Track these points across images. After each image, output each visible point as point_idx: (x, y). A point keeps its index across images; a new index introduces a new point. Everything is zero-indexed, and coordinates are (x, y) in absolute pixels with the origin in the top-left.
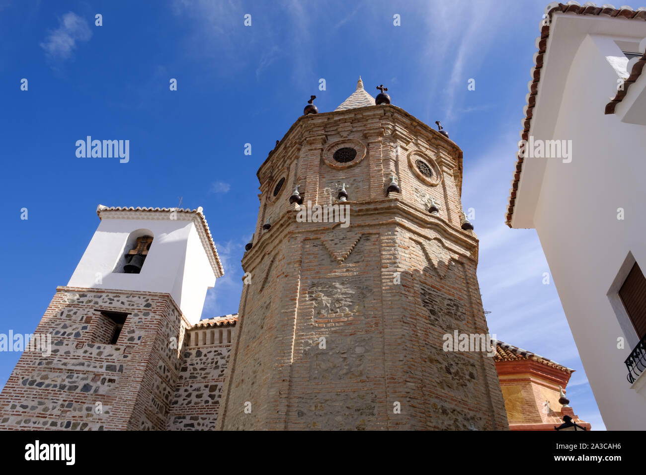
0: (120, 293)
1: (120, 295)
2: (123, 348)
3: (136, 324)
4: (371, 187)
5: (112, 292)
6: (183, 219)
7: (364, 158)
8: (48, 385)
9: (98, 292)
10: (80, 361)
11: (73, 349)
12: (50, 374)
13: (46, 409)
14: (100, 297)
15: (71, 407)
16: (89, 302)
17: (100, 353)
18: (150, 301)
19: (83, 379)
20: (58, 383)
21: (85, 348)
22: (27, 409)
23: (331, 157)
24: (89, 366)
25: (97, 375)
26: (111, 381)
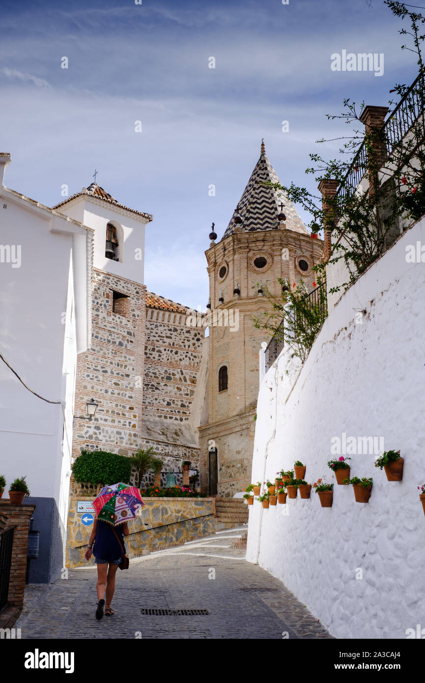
1: (120, 280)
2: (131, 321)
3: (134, 305)
4: (275, 287)
5: (115, 277)
6: (140, 221)
7: (271, 266)
8: (101, 339)
9: (107, 274)
10: (112, 325)
11: (106, 317)
12: (100, 331)
13: (105, 353)
14: (109, 279)
15: (116, 354)
16: (104, 281)
17: (121, 322)
18: (137, 290)
19: (117, 338)
20: (106, 338)
21: (113, 317)
22: (95, 352)
23: (253, 263)
24: (118, 329)
25: (124, 337)
26: (131, 341)
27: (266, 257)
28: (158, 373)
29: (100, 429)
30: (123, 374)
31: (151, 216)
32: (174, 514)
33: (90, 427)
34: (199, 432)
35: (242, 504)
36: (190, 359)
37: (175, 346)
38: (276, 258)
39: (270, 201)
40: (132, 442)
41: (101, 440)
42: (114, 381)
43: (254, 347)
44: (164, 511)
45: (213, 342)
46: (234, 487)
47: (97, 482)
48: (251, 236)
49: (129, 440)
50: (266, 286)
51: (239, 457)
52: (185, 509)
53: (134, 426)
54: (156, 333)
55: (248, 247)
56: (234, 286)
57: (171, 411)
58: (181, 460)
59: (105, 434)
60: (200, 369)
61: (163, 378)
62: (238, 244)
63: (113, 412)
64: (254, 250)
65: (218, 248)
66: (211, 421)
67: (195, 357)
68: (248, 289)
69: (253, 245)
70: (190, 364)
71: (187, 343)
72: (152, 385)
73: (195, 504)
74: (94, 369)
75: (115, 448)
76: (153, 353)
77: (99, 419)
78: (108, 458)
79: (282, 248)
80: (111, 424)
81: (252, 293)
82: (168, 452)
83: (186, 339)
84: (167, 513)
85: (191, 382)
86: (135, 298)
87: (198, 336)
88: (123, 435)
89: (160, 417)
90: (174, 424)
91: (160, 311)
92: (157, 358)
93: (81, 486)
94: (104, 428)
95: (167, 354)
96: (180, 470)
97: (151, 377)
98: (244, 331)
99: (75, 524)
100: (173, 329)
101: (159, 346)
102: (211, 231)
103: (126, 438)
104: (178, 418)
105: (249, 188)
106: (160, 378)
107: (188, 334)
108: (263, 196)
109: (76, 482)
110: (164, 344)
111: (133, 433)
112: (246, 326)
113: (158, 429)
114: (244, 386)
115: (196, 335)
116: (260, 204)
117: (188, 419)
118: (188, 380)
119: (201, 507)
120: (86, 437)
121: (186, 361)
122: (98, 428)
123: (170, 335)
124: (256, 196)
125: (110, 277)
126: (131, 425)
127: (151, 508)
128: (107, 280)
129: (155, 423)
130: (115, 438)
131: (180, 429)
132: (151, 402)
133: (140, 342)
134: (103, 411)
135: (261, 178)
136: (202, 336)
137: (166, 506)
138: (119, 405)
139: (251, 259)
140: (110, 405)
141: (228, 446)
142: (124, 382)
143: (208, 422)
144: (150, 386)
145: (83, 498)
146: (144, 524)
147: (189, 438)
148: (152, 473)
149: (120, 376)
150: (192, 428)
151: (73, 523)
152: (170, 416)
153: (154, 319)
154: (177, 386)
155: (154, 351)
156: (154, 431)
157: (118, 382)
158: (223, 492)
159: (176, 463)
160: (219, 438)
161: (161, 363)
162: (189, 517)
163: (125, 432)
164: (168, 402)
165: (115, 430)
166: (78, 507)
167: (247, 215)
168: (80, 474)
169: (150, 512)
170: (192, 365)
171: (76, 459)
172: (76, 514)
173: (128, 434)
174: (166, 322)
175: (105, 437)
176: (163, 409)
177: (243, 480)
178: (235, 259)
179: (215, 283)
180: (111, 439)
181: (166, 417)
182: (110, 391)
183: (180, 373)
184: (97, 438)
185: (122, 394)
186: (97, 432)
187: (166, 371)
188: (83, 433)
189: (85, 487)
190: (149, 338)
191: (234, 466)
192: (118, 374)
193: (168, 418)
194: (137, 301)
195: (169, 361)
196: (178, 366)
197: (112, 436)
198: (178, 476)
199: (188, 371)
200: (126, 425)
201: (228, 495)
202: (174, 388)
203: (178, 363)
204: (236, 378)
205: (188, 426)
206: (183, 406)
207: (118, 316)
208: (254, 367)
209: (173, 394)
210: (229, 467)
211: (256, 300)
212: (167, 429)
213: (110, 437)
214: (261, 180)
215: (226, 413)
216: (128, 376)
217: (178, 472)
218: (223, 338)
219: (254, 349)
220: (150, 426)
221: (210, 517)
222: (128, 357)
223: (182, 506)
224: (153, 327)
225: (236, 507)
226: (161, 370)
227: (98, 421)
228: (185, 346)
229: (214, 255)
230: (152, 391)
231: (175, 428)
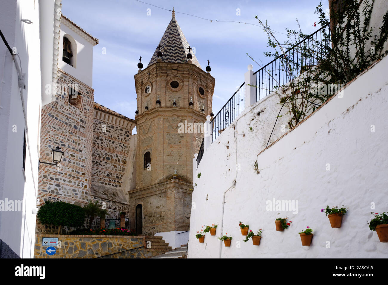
0: (76, 80)
1: (75, 81)
2: (83, 112)
3: (85, 101)
4: (184, 102)
5: (71, 77)
6: (89, 41)
7: (182, 88)
8: (60, 120)
9: (64, 73)
10: (69, 112)
11: (64, 105)
12: (59, 115)
13: (63, 132)
14: (66, 77)
15: (72, 134)
16: (62, 78)
17: (75, 111)
18: (88, 91)
19: (73, 122)
20: (64, 120)
21: (69, 106)
22: (56, 130)
23: (169, 84)
24: (73, 116)
25: (78, 122)
26: (83, 127)
27: (178, 82)
28: (101, 154)
29: (60, 187)
30: (77, 149)
31: (98, 40)
32: (117, 247)
33: (52, 185)
34: (129, 194)
35: (161, 240)
36: (122, 148)
37: (112, 138)
38: (185, 83)
39: (180, 47)
40: (84, 197)
41: (61, 195)
42: (70, 153)
43: (170, 140)
44: (110, 245)
45: (140, 136)
46: (154, 229)
47: (59, 224)
48: (169, 66)
49: (82, 196)
50: (178, 101)
51: (158, 210)
52: (125, 243)
53: (86, 187)
54: (100, 127)
55: (166, 73)
56: (156, 99)
57: (110, 180)
58: (118, 211)
59: (64, 190)
60: (129, 154)
61: (104, 158)
62: (159, 70)
63: (70, 175)
64: (170, 76)
65: (144, 73)
66: (137, 187)
67: (126, 147)
68: (166, 101)
69: (170, 72)
70: (122, 151)
71: (120, 137)
72: (97, 162)
73: (132, 240)
74: (55, 142)
75: (72, 201)
76: (97, 140)
77: (59, 180)
78: (67, 207)
79: (189, 76)
80: (69, 184)
81: (169, 104)
82: (109, 206)
83: (120, 134)
84: (112, 246)
85: (123, 163)
86: (86, 97)
87: (128, 134)
88: (77, 192)
89: (102, 183)
90: (111, 189)
91: (103, 113)
92: (100, 144)
93: (45, 227)
94: (63, 186)
95: (107, 142)
96: (117, 218)
97: (96, 156)
98: (163, 129)
99: (41, 255)
100: (111, 126)
101: (101, 136)
102: (139, 62)
103: (80, 195)
104: (114, 185)
105: (165, 37)
106: (102, 158)
107: (122, 131)
108: (175, 43)
109: (41, 224)
110: (105, 136)
111: (85, 191)
112: (164, 126)
113: (101, 191)
114: (163, 165)
115: (126, 133)
116: (173, 47)
117: (121, 186)
118: (121, 161)
119: (136, 242)
120: (48, 191)
121: (120, 148)
122: (58, 185)
123: (109, 130)
124: (171, 42)
125: (67, 76)
126: (84, 186)
127: (100, 243)
128: (64, 78)
129: (99, 187)
130: (72, 194)
131: (116, 192)
132: (96, 173)
133: (89, 129)
134: (62, 173)
135: (173, 31)
136: (131, 134)
137: (111, 241)
138: (74, 171)
139: (168, 81)
140: (68, 170)
141: (151, 203)
142: (78, 155)
143: (135, 188)
144: (95, 163)
145: (47, 235)
146: (95, 254)
147: (123, 198)
148: (99, 219)
149: (75, 150)
150: (124, 192)
151: (39, 253)
152: (109, 183)
153: (98, 117)
154: (113, 164)
155: (98, 139)
156: (98, 192)
157: (74, 154)
158: (147, 232)
159: (114, 213)
160: (144, 198)
161: (103, 148)
162: (127, 248)
163: (79, 190)
164: (107, 174)
165: (72, 188)
166: (43, 242)
167: (165, 53)
168: (44, 218)
169: (99, 246)
170: (124, 151)
171: (41, 207)
172: (41, 247)
173: (81, 192)
174: (106, 120)
175: (64, 192)
176: (105, 178)
177: (162, 225)
178: (157, 81)
179: (142, 97)
180: (69, 194)
181: (106, 184)
182: (68, 160)
183: (116, 156)
184: (57, 193)
185: (77, 163)
186: (58, 188)
187: (106, 154)
188: (46, 188)
189: (48, 228)
190: (94, 130)
191: (154, 216)
192: (74, 148)
193: (108, 184)
194: (87, 99)
195: (108, 147)
196: (114, 151)
197: (69, 192)
198: (116, 222)
199: (121, 155)
200: (80, 186)
201: (150, 234)
202: (112, 166)
203: (115, 149)
204: (157, 159)
205: (121, 191)
206: (117, 177)
207: (73, 106)
208: (169, 153)
209: (111, 169)
210: (151, 217)
211: (172, 109)
212: (107, 191)
213: (68, 193)
214: (173, 33)
215: (150, 182)
216: (81, 151)
217: (116, 219)
218: (147, 133)
219: (169, 141)
220: (96, 188)
221: (142, 249)
222: (81, 138)
223: (122, 241)
224: (97, 123)
225: (158, 242)
226: (103, 153)
227: (58, 181)
228: (119, 139)
229: (141, 78)
230: (97, 166)
231: (113, 191)
